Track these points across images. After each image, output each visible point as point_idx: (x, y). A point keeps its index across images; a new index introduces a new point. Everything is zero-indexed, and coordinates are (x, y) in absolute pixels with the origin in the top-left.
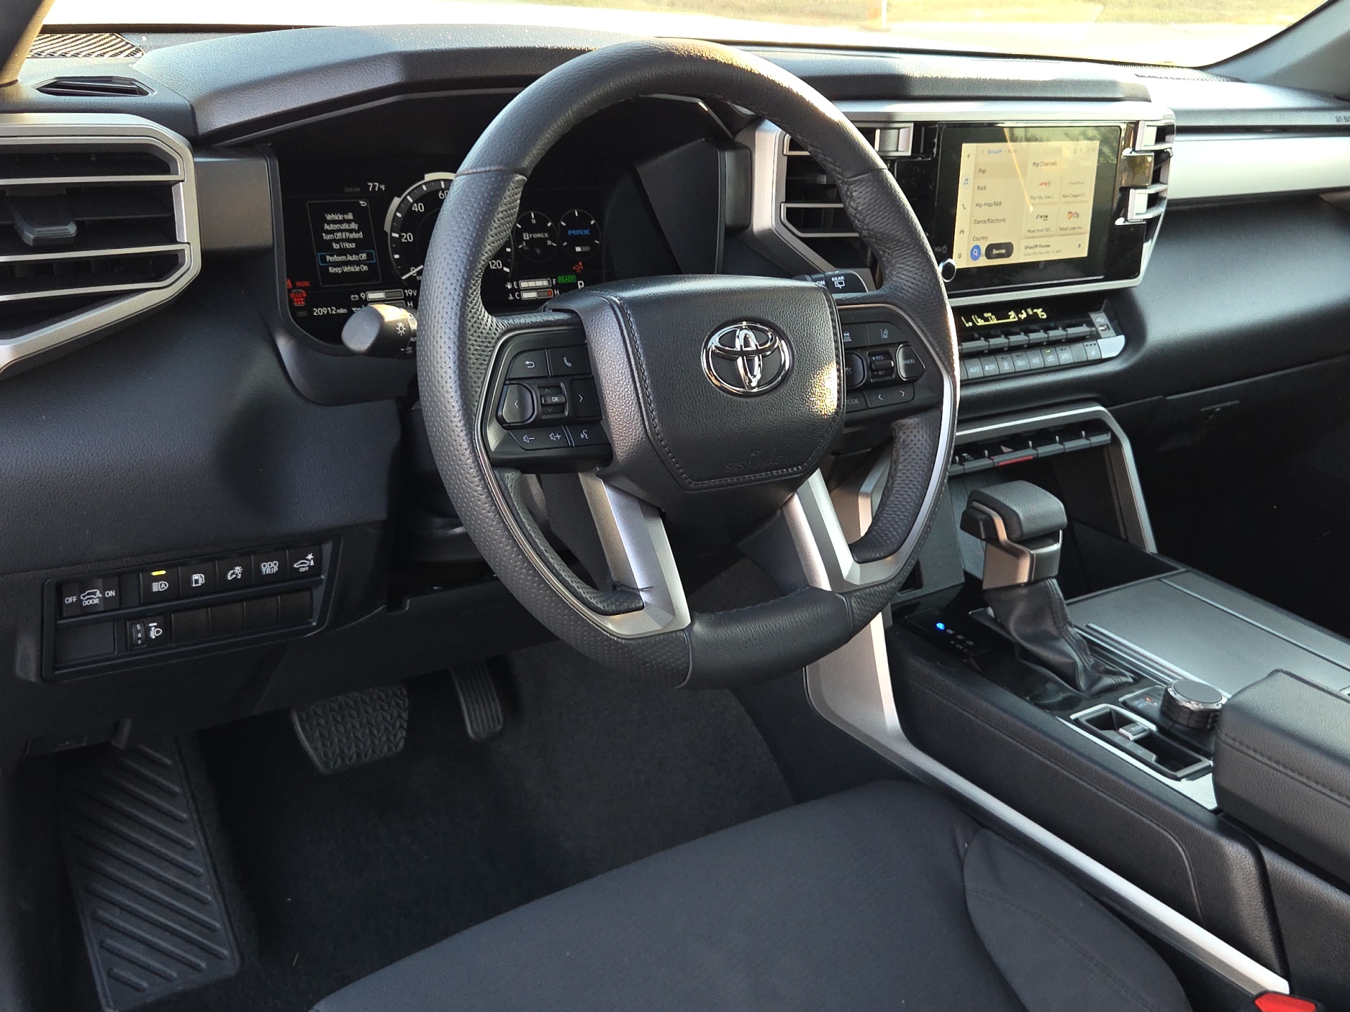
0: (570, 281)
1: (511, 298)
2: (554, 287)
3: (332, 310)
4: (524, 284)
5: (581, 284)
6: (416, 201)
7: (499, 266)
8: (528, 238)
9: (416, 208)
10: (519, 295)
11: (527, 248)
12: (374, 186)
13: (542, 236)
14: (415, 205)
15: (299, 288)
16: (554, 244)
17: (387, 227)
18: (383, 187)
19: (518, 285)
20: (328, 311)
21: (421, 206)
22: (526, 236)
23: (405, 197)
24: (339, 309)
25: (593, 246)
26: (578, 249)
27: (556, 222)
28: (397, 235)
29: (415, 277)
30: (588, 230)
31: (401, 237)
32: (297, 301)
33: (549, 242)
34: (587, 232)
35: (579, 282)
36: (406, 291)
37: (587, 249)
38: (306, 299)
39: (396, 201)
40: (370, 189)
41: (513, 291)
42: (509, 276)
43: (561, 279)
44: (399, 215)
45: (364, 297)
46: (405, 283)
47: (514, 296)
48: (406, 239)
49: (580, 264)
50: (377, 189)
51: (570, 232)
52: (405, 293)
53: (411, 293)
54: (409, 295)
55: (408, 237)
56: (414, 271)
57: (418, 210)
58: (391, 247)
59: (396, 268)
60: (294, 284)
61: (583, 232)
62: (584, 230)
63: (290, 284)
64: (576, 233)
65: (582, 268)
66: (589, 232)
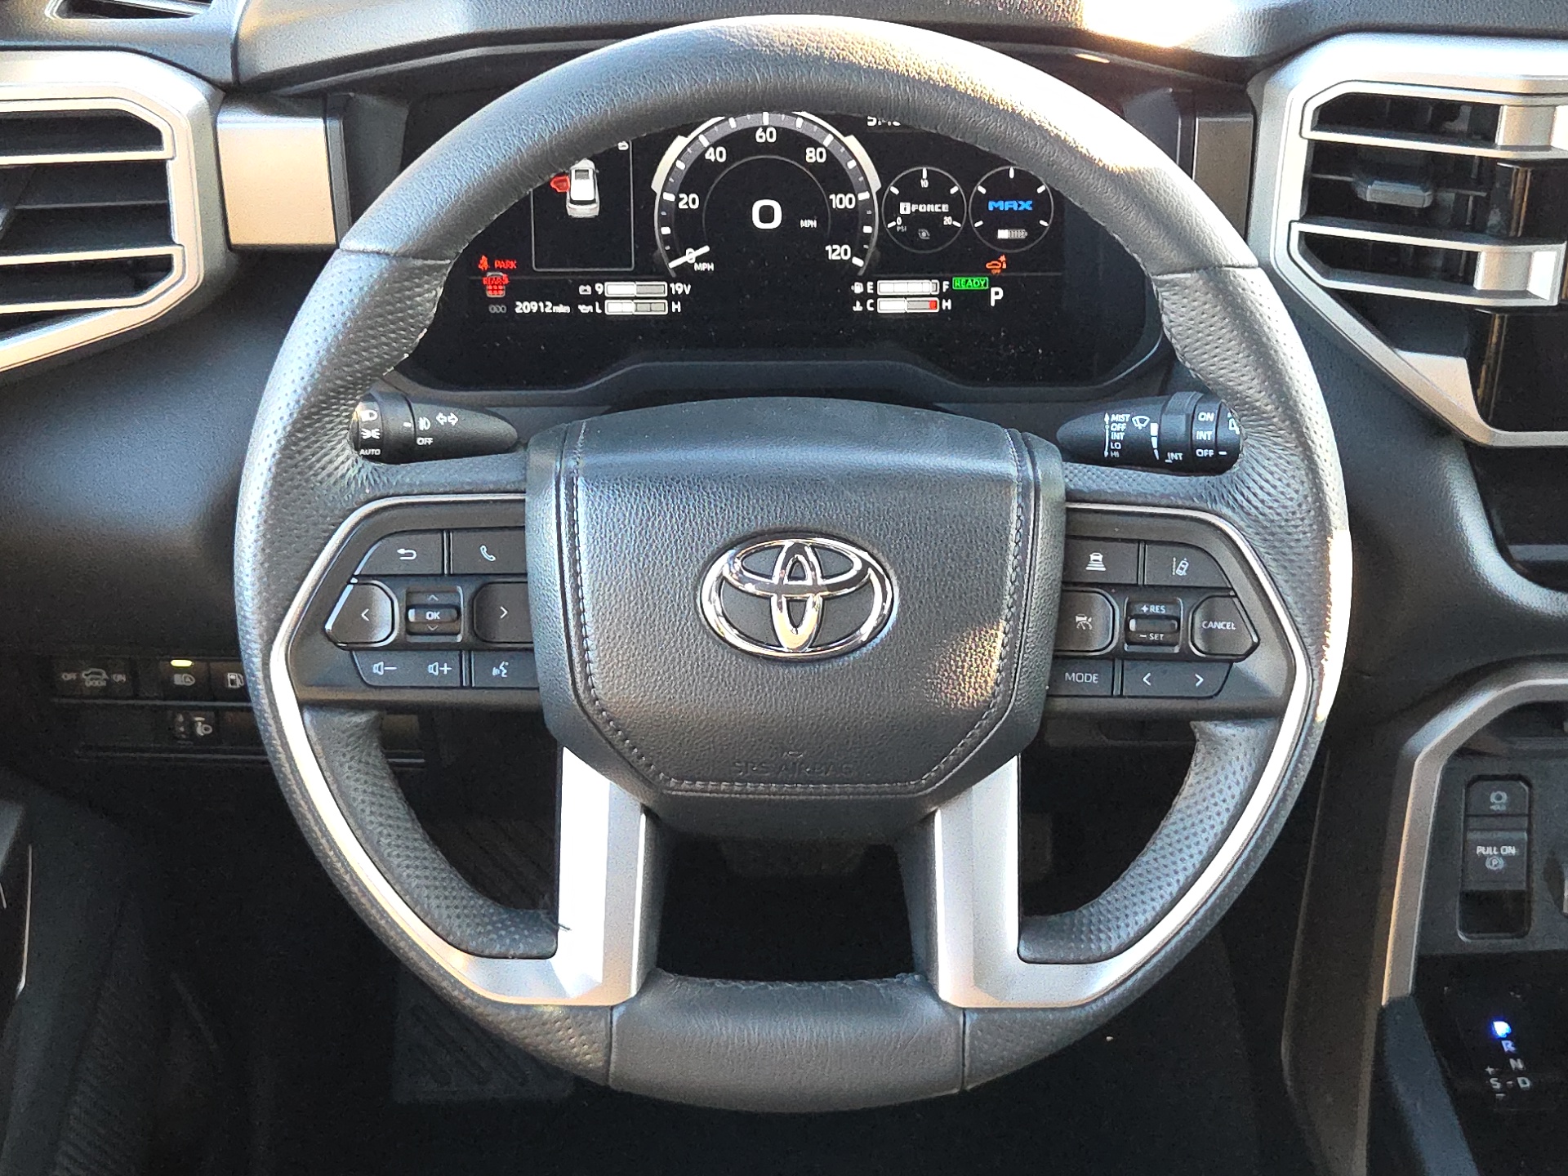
0: (976, 287)
1: (858, 308)
2: (942, 296)
3: (545, 306)
4: (885, 287)
5: (997, 293)
6: (715, 145)
7: (846, 254)
8: (908, 212)
9: (710, 156)
10: (874, 305)
11: (904, 229)
13: (937, 210)
14: (712, 150)
15: (499, 269)
16: (955, 223)
17: (657, 184)
19: (875, 288)
20: (539, 307)
21: (721, 153)
22: (906, 208)
23: (696, 138)
24: (557, 305)
25: (1034, 230)
26: (1003, 234)
27: (968, 186)
28: (669, 197)
29: (693, 264)
30: (1030, 202)
31: (678, 200)
32: (493, 290)
33: (948, 221)
34: (1026, 205)
35: (993, 290)
36: (672, 285)
37: (1021, 234)
38: (508, 288)
39: (680, 143)
41: (863, 297)
42: (861, 273)
43: (960, 283)
44: (681, 165)
45: (600, 292)
46: (673, 275)
47: (863, 304)
48: (687, 203)
49: (1003, 258)
51: (991, 205)
52: (670, 290)
53: (680, 292)
54: (676, 292)
55: (690, 201)
56: (691, 256)
57: (716, 159)
58: (659, 215)
59: (662, 249)
60: (491, 263)
61: (1019, 205)
62: (1021, 203)
63: (486, 263)
64: (1004, 206)
65: (1005, 266)
66: (1031, 205)
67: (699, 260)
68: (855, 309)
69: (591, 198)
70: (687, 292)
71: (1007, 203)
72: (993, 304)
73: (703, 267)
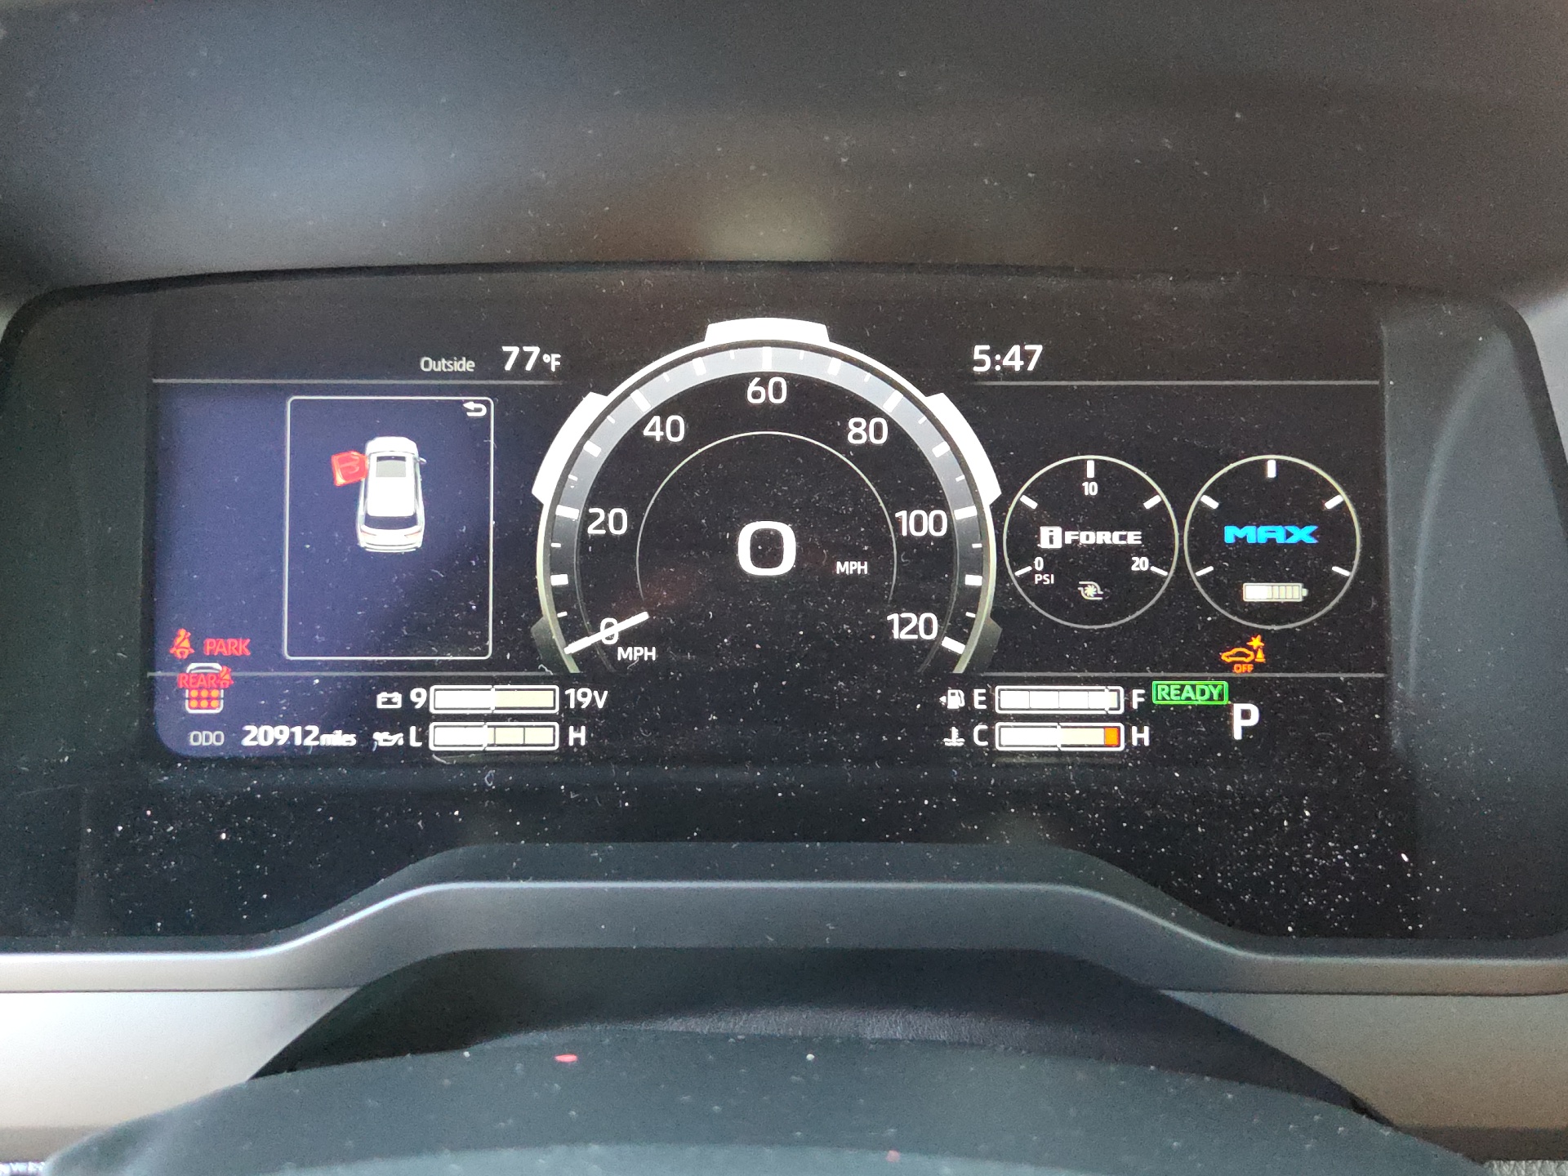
0: (1201, 701)
1: (954, 740)
2: (1130, 718)
3: (306, 734)
4: (1010, 699)
5: (1246, 715)
6: (662, 411)
7: (928, 631)
8: (1057, 545)
9: (654, 431)
10: (987, 735)
11: (1049, 580)
12: (523, 358)
13: (1116, 541)
14: (657, 419)
15: (211, 659)
16: (1154, 569)
17: (543, 488)
18: (553, 360)
19: (989, 699)
20: (292, 735)
21: (675, 425)
22: (1051, 537)
23: (626, 395)
24: (330, 731)
25: (1320, 586)
26: (1255, 592)
27: (1181, 494)
28: (569, 513)
29: (614, 648)
30: (1312, 528)
31: (587, 518)
32: (199, 699)
33: (1140, 564)
34: (1303, 535)
35: (1238, 708)
36: (570, 691)
37: (1293, 592)
38: (232, 694)
39: (593, 404)
40: (508, 367)
41: (966, 718)
42: (960, 668)
43: (1167, 692)
44: (593, 449)
45: (420, 703)
46: (573, 668)
47: (966, 734)
48: (604, 524)
49: (1256, 642)
50: (529, 367)
52: (565, 699)
53: (586, 702)
54: (578, 704)
55: (614, 521)
56: (610, 631)
57: (664, 438)
58: (547, 545)
59: (550, 617)
60: (197, 642)
61: (1289, 535)
62: (1292, 529)
63: (186, 644)
64: (1257, 534)
65: (1260, 657)
66: (1313, 534)
67: (627, 639)
68: (948, 743)
69: (408, 513)
70: (600, 704)
71: (1262, 529)
72: (1238, 735)
73: (632, 654)
